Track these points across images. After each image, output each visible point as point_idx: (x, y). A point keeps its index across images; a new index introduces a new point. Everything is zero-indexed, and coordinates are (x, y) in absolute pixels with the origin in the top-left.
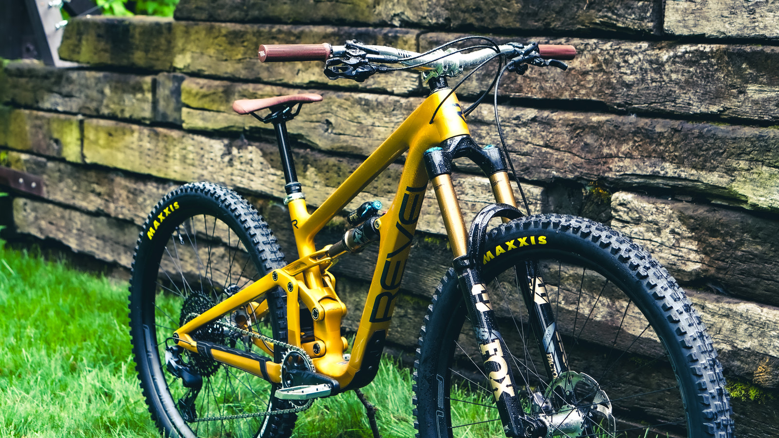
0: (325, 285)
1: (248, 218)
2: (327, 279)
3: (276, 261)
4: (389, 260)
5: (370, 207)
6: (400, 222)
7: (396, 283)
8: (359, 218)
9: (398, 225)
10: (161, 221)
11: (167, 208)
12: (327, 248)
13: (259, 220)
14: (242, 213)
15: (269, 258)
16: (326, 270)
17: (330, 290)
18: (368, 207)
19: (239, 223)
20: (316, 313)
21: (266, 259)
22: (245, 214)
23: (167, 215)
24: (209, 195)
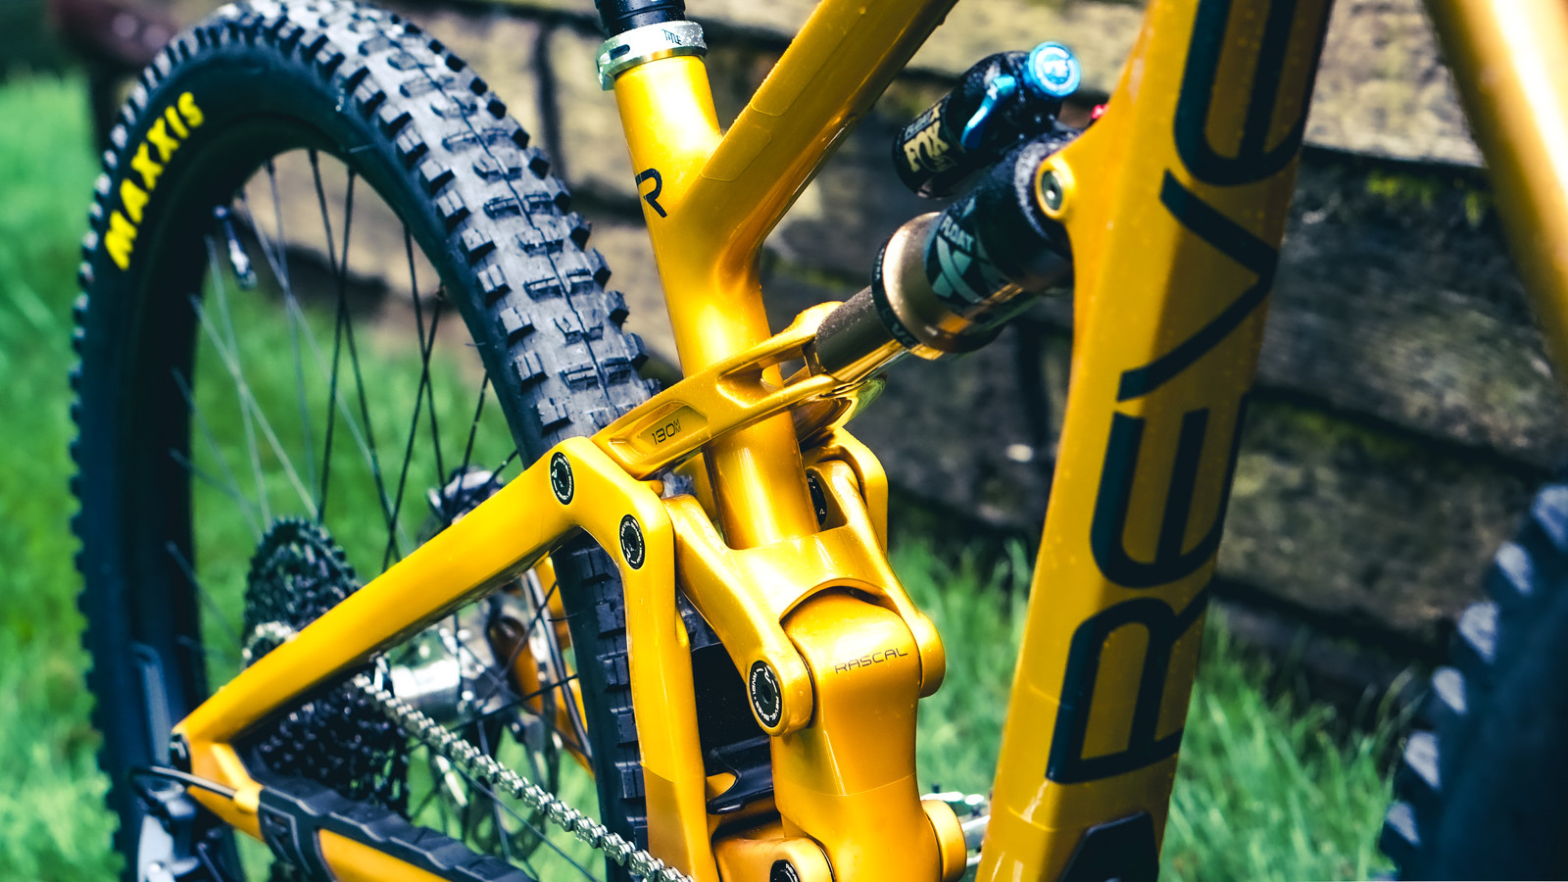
0: (825, 513)
1: (461, 165)
2: (838, 480)
3: (591, 383)
4: (1132, 408)
5: (1009, 82)
6: (1183, 176)
7: (1191, 541)
8: (951, 153)
9: (1172, 194)
10: (150, 182)
11: (160, 125)
12: (810, 322)
13: (515, 173)
14: (434, 141)
15: (556, 366)
16: (838, 428)
17: (851, 544)
18: (998, 83)
19: (419, 191)
20: (769, 691)
21: (541, 377)
22: (447, 145)
23: (165, 155)
24: (296, 56)
